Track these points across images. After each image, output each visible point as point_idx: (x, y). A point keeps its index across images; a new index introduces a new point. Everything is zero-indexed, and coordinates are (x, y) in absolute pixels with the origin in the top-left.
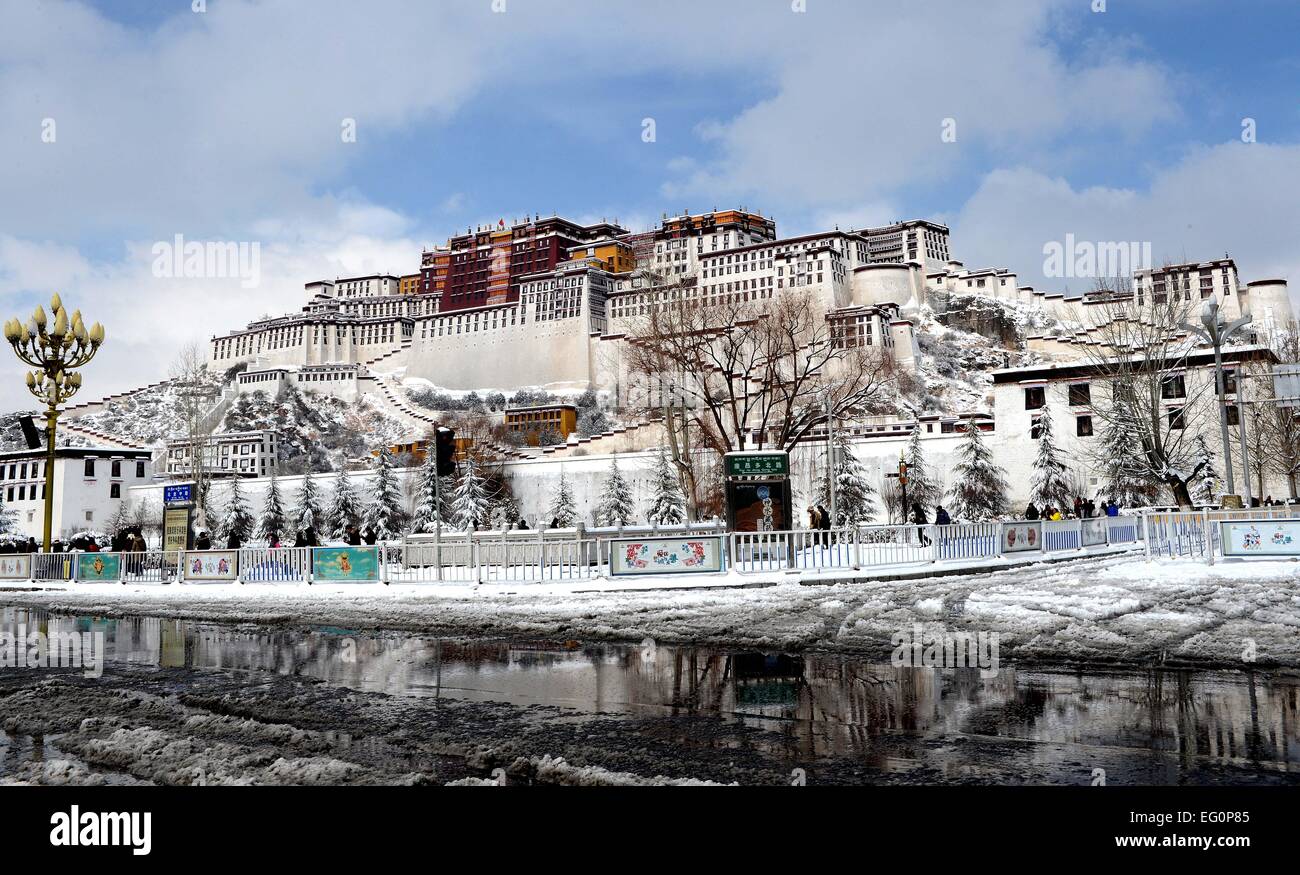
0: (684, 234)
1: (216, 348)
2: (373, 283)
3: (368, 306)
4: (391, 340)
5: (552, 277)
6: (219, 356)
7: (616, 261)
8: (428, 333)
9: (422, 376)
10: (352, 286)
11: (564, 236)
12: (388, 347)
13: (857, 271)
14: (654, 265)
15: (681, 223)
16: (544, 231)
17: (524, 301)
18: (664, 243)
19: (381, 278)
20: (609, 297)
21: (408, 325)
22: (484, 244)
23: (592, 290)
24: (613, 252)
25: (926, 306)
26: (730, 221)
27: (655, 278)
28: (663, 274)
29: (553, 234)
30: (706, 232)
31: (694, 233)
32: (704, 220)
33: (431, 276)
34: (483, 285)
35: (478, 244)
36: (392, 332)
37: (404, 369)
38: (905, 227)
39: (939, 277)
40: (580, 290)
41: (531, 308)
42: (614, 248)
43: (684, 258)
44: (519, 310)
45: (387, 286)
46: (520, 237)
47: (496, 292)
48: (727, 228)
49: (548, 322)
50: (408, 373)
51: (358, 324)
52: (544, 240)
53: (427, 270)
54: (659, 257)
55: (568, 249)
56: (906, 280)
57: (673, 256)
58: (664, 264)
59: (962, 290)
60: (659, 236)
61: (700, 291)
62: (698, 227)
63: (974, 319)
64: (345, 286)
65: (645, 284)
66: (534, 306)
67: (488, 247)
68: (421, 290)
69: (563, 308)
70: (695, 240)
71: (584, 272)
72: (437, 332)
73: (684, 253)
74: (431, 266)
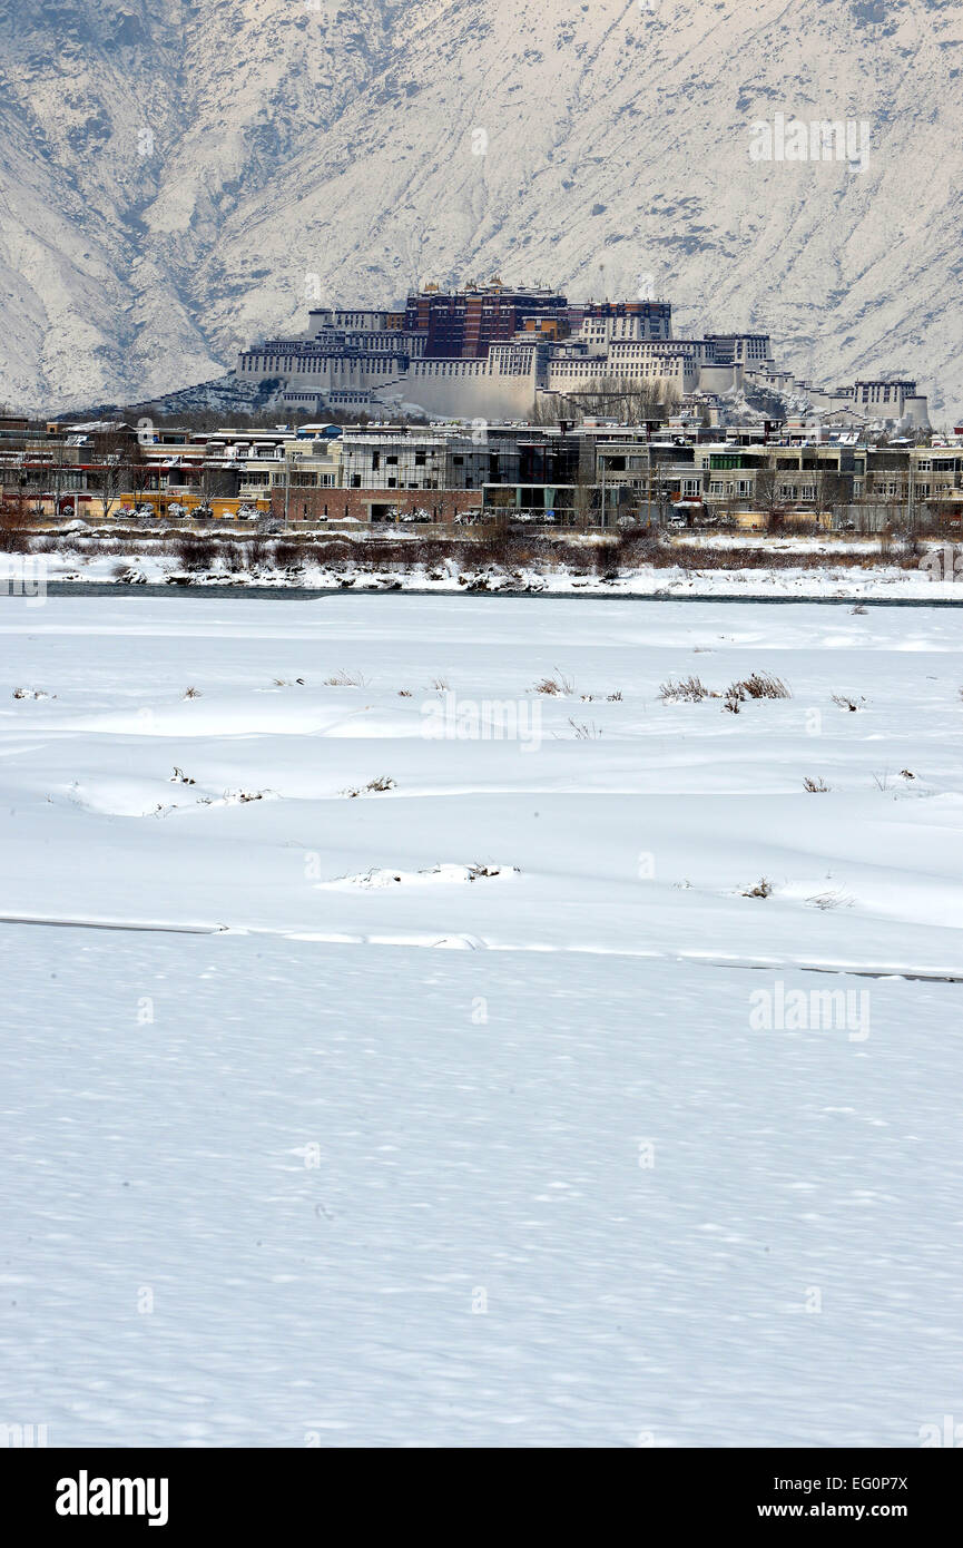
0: (603, 315)
1: (244, 362)
2: (366, 316)
3: (367, 339)
4: (390, 372)
5: (512, 344)
6: (247, 368)
7: (556, 332)
8: (420, 372)
9: (416, 403)
10: (349, 318)
11: (519, 307)
12: (387, 377)
13: (703, 367)
14: (582, 334)
15: (603, 307)
16: (506, 304)
17: (492, 359)
18: (590, 319)
19: (373, 313)
20: (550, 360)
21: (405, 363)
22: (460, 305)
23: (539, 357)
24: (553, 326)
25: (742, 391)
26: (635, 311)
27: (582, 347)
28: (588, 343)
29: (512, 307)
30: (620, 315)
31: (613, 315)
32: (618, 307)
33: (414, 317)
34: (460, 337)
35: (456, 305)
36: (391, 366)
37: (401, 396)
38: (737, 337)
39: (751, 373)
40: (531, 357)
41: (497, 364)
42: (555, 323)
43: (603, 332)
44: (488, 364)
45: (378, 320)
46: (488, 305)
47: (470, 343)
48: (633, 315)
49: (508, 376)
50: (404, 400)
51: (365, 357)
52: (506, 310)
53: (411, 311)
54: (587, 330)
55: (524, 318)
56: (731, 375)
57: (595, 331)
58: (590, 335)
59: (764, 384)
60: (587, 314)
61: (609, 366)
62: (614, 311)
63: (765, 403)
64: (343, 317)
65: (575, 353)
66: (499, 362)
67: (463, 308)
68: (406, 327)
69: (518, 368)
70: (612, 319)
71: (534, 345)
72: (427, 372)
73: (603, 329)
74: (415, 309)
